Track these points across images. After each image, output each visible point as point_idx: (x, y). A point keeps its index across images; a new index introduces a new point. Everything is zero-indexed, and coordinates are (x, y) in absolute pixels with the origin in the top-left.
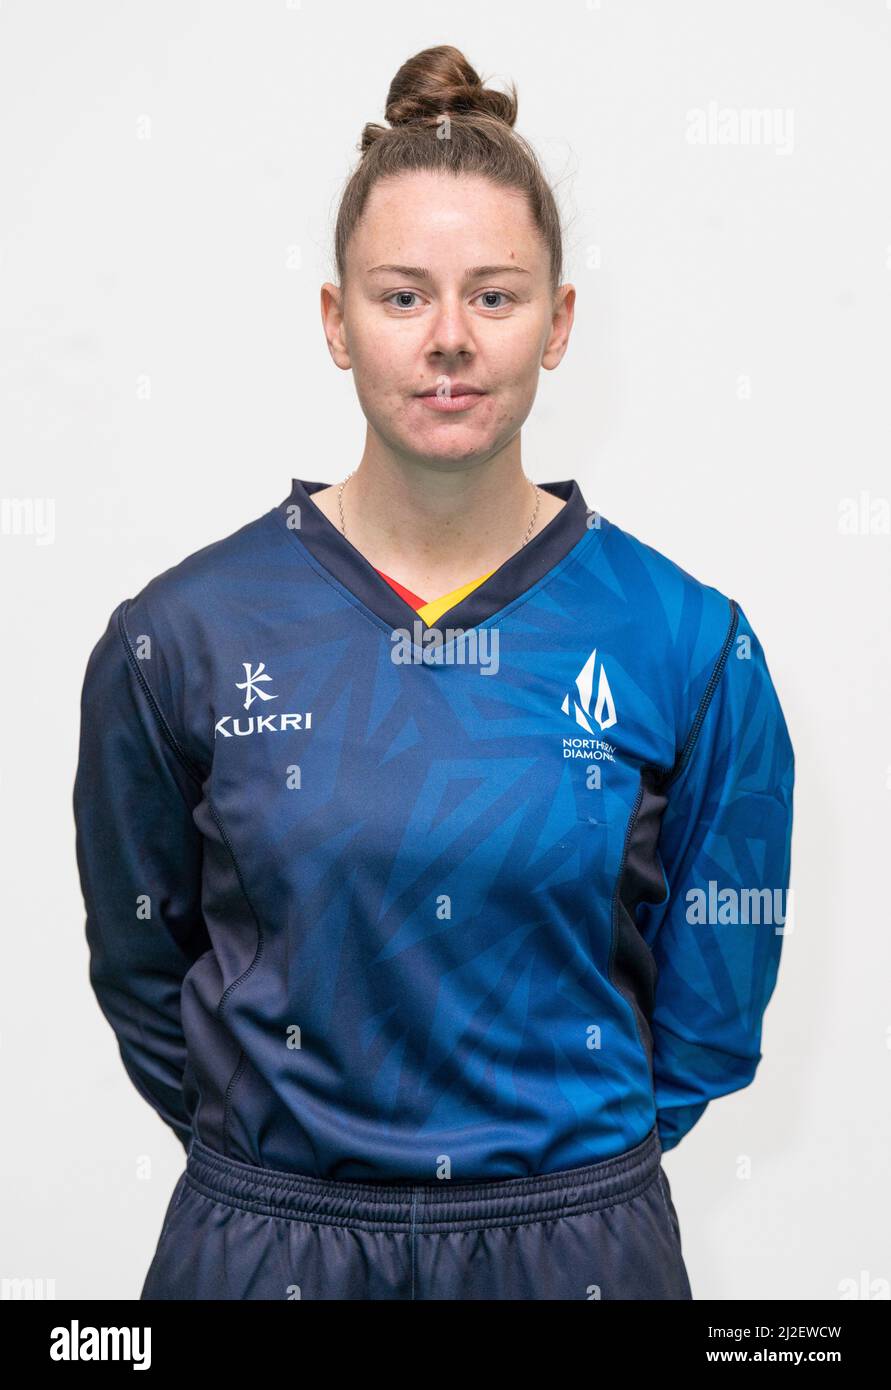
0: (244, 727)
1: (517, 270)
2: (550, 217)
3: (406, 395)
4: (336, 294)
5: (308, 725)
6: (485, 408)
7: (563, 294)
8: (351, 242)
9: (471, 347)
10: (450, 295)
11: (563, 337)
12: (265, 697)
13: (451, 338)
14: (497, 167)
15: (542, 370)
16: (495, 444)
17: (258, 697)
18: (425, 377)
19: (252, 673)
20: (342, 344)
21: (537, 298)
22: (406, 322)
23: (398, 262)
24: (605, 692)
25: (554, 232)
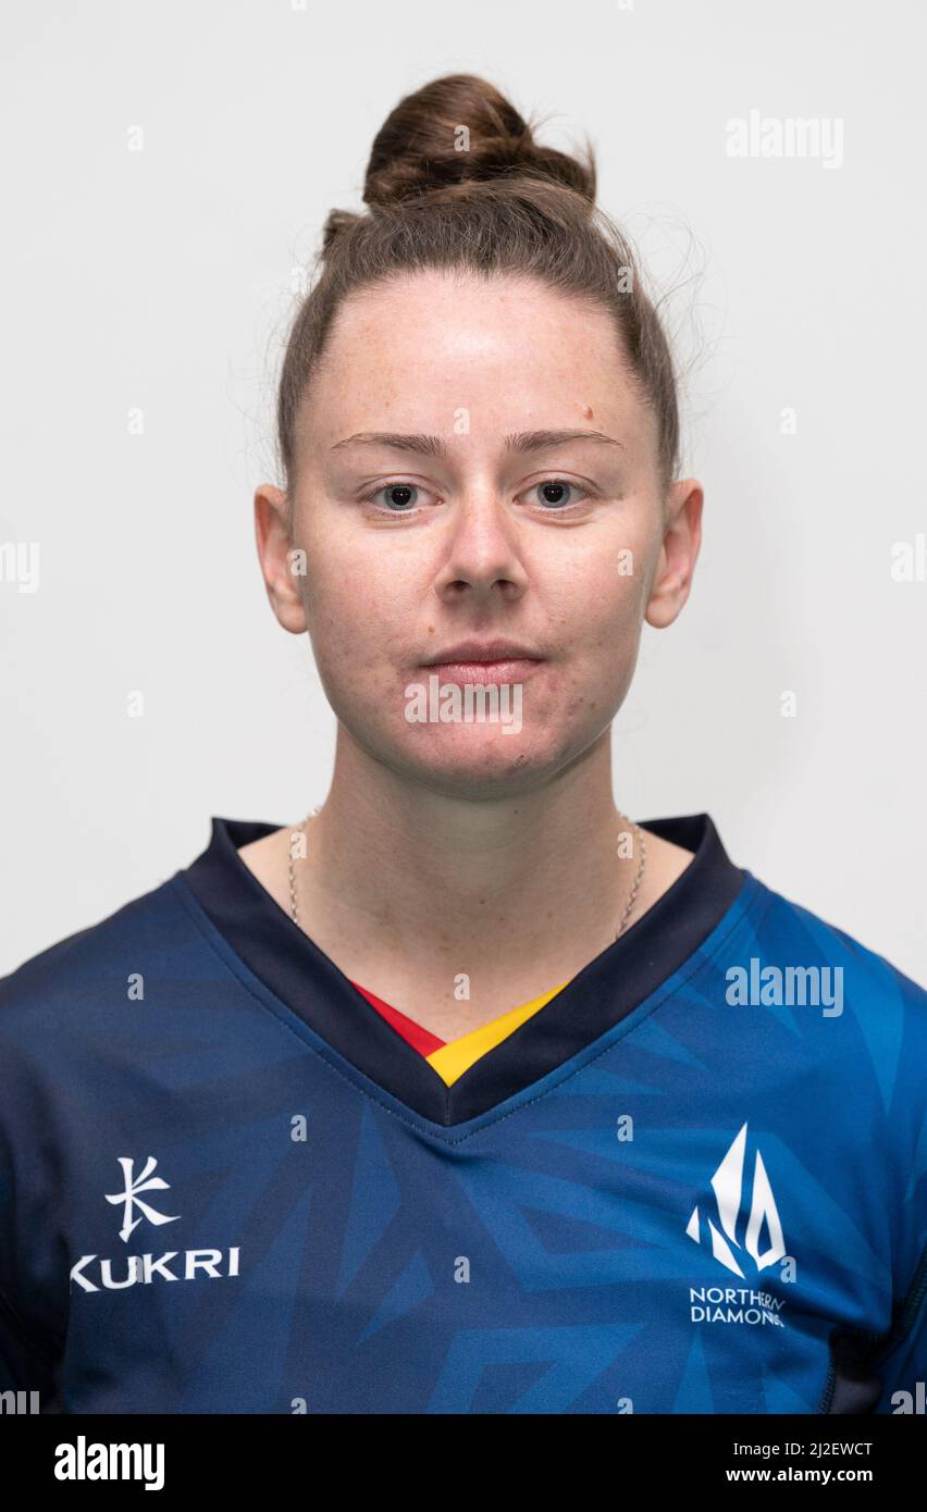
0: (120, 1273)
1: (600, 439)
2: (656, 355)
3: (404, 665)
4: (278, 501)
5: (234, 1271)
6: (543, 686)
7: (681, 495)
8: (305, 404)
9: (518, 573)
10: (480, 485)
11: (684, 570)
12: (157, 1218)
13: (481, 553)
14: (559, 262)
15: (647, 630)
16: (565, 751)
17: (146, 1221)
18: (438, 631)
19: (135, 1177)
20: (291, 586)
21: (635, 492)
22: (401, 536)
23: (384, 426)
24: (764, 1201)
25: (662, 382)
